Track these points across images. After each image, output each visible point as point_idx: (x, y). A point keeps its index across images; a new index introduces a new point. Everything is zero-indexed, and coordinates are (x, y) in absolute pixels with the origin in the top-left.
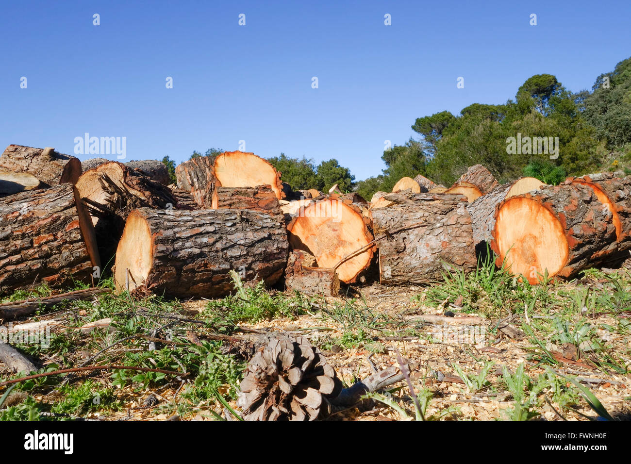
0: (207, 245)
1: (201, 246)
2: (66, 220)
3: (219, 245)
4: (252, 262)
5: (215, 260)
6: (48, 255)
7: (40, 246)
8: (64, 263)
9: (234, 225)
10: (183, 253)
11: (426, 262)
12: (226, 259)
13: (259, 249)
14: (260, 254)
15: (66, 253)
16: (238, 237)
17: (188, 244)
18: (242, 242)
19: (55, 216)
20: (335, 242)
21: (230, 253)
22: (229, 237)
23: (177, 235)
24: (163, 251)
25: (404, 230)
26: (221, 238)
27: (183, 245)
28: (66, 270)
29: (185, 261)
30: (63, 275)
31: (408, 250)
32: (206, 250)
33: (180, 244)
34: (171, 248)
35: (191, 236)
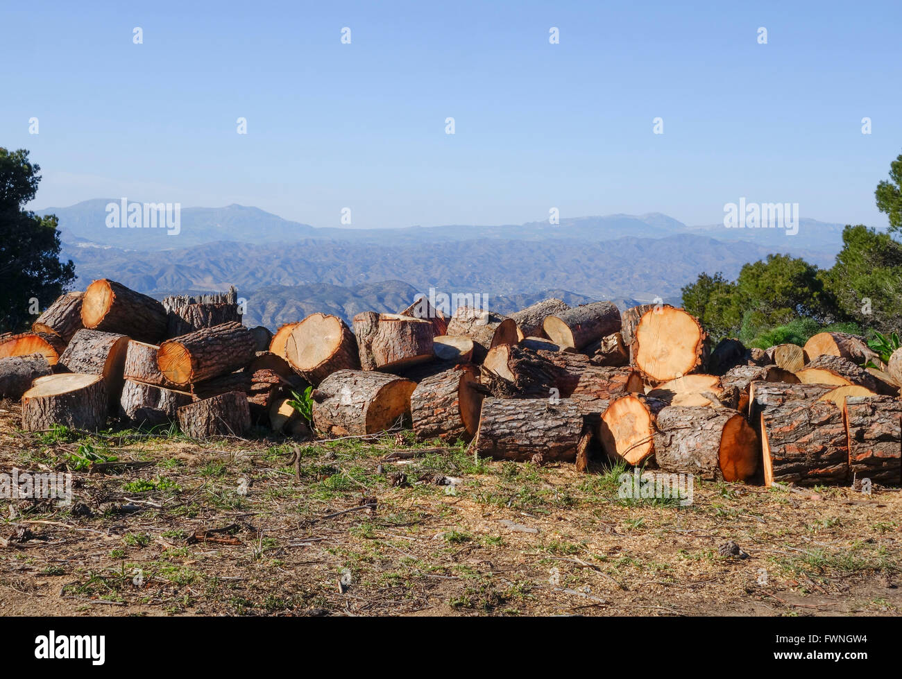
0: (515, 428)
1: (511, 428)
2: (452, 400)
3: (524, 429)
4: (547, 441)
5: (520, 438)
6: (441, 421)
7: (437, 415)
8: (449, 427)
9: (542, 414)
10: (498, 432)
11: (684, 457)
12: (527, 438)
13: (553, 433)
14: (554, 436)
15: (450, 421)
16: (540, 424)
17: (502, 426)
18: (541, 427)
19: (446, 397)
20: (630, 431)
21: (530, 434)
22: (533, 423)
23: (496, 420)
24: (484, 430)
25: (674, 429)
26: (527, 423)
27: (499, 427)
28: (451, 431)
29: (499, 437)
30: (449, 434)
31: (673, 446)
32: (514, 431)
33: (497, 426)
34: (489, 428)
35: (506, 421)
